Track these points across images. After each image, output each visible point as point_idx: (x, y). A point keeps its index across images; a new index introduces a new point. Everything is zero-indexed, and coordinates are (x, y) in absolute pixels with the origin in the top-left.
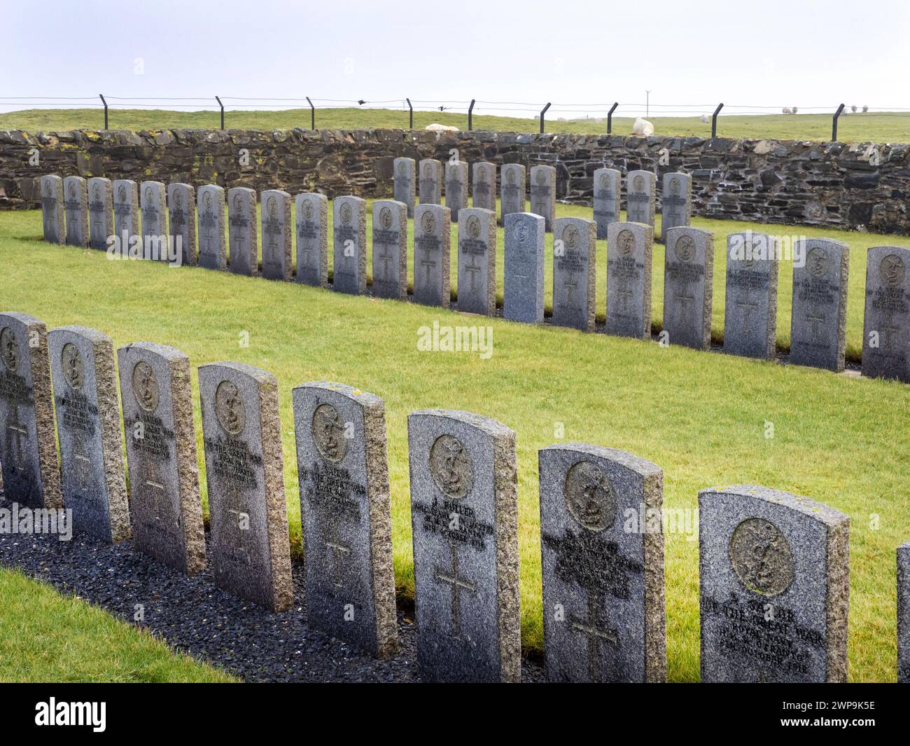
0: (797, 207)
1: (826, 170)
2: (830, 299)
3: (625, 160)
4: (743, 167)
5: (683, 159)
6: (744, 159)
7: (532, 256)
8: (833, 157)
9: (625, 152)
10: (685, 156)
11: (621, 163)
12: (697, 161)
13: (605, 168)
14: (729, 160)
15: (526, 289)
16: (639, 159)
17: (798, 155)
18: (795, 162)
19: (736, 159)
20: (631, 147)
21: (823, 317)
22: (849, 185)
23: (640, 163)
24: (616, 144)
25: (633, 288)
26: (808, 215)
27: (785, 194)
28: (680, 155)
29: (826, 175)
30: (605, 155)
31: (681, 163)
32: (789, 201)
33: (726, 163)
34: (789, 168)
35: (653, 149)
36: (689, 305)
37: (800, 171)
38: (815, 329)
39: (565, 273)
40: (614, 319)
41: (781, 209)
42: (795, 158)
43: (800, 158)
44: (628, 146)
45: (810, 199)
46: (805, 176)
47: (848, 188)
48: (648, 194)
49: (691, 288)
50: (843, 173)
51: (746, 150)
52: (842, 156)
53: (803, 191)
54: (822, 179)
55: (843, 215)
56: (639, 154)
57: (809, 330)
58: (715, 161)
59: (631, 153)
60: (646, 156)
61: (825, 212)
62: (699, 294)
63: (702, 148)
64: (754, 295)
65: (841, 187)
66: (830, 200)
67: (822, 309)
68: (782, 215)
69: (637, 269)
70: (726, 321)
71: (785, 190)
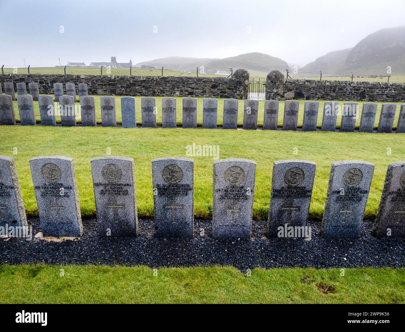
0: (95, 91)
1: (102, 82)
2: (235, 113)
3: (38, 81)
4: (78, 81)
5: (58, 80)
6: (78, 80)
7: (133, 109)
8: (104, 79)
9: (38, 78)
10: (59, 79)
11: (37, 81)
12: (63, 80)
13: (31, 83)
14: (73, 80)
15: (131, 118)
16: (43, 80)
17: (94, 78)
18: (93, 80)
19: (75, 79)
20: (40, 77)
21: (233, 117)
22: (109, 85)
23: (43, 81)
24: (34, 76)
25: (172, 115)
26: (98, 92)
27: (91, 88)
28: (57, 79)
29: (103, 83)
30: (31, 79)
31: (58, 81)
32: (93, 89)
33: (72, 81)
34: (92, 82)
35: (47, 78)
36: (191, 118)
37: (95, 82)
38: (230, 120)
39: (146, 113)
40: (165, 124)
41: (90, 91)
42: (93, 79)
43: (95, 79)
44: (38, 77)
45: (99, 89)
46: (97, 83)
47: (109, 86)
48: (74, 89)
49: (192, 113)
50: (107, 82)
51: (78, 77)
52: (106, 78)
53: (96, 87)
54: (101, 84)
55: (108, 92)
56: (43, 79)
57: (229, 121)
58: (69, 80)
59: (40, 79)
60: (45, 79)
61: (103, 91)
62: (194, 115)
63: (64, 77)
64: (212, 114)
65: (107, 85)
66: (104, 89)
67: (232, 115)
68: (91, 93)
69: (173, 110)
70: (203, 121)
71: (91, 87)
